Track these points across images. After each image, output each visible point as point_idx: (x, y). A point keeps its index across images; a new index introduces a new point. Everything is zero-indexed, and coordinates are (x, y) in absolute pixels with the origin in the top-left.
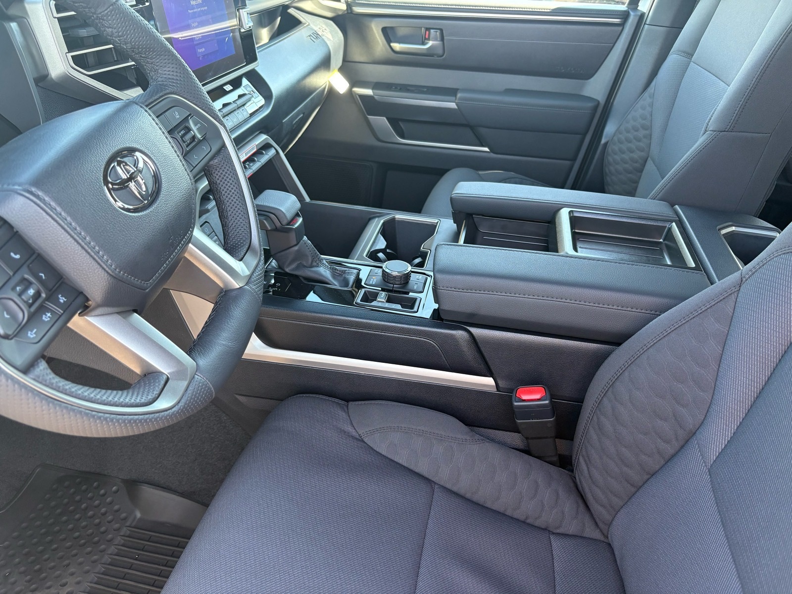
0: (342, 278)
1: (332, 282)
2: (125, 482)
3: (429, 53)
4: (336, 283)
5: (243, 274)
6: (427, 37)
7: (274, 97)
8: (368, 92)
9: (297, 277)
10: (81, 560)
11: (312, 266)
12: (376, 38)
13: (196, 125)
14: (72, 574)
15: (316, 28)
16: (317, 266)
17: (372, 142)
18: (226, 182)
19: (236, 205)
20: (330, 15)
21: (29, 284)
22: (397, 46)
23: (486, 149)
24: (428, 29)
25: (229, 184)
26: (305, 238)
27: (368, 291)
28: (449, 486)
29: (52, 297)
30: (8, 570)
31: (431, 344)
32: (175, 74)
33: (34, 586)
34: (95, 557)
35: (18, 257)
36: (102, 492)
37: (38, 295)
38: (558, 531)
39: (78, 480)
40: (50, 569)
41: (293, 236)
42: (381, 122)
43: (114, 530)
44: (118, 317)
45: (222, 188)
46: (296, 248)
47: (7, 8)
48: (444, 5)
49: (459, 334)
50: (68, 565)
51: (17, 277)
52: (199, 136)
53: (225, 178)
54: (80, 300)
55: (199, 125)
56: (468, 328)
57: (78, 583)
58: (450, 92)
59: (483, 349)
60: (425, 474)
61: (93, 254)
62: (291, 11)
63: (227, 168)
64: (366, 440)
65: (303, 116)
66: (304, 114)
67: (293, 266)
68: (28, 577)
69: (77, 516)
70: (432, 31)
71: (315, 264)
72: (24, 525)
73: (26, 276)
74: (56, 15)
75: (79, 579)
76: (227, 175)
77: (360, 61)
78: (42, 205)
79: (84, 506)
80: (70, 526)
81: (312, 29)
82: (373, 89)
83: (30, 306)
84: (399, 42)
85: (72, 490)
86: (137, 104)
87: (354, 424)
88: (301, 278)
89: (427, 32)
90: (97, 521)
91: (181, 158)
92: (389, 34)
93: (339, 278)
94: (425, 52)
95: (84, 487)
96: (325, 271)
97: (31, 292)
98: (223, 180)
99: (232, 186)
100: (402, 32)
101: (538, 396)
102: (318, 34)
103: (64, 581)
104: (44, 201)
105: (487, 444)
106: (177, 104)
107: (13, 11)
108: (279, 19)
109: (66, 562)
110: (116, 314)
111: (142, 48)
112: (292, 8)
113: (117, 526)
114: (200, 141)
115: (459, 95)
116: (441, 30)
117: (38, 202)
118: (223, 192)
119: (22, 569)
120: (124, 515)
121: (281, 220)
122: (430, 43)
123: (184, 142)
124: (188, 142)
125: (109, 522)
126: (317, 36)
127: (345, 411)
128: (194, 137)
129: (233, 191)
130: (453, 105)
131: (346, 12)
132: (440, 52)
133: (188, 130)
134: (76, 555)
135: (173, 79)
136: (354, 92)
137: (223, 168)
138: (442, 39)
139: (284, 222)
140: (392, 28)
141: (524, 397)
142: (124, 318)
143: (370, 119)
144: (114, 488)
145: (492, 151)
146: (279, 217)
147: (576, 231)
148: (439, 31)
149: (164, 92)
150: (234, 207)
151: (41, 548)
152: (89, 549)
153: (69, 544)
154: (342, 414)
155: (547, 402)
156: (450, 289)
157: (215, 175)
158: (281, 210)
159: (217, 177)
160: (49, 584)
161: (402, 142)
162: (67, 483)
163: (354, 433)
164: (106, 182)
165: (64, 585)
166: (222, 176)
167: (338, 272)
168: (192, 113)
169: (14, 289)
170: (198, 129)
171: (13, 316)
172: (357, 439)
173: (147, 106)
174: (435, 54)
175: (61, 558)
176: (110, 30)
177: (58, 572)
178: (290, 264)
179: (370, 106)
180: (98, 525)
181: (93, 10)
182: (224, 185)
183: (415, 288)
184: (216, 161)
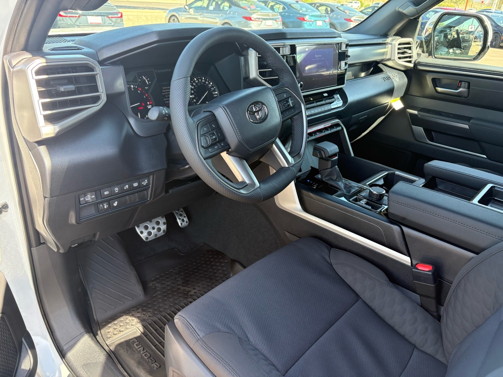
0: (349, 189)
1: (342, 190)
2: (231, 259)
3: (459, 95)
4: (344, 191)
5: (291, 162)
6: (459, 86)
7: (348, 103)
8: (415, 112)
9: (328, 184)
10: (204, 283)
11: (336, 180)
12: (428, 83)
13: (291, 101)
14: (199, 286)
15: (389, 75)
16: (339, 181)
17: (412, 140)
18: (298, 126)
19: (299, 136)
20: (403, 69)
21: (214, 135)
22: (439, 89)
23: (485, 156)
24: (461, 81)
25: (299, 127)
26: (337, 166)
27: (358, 197)
28: (367, 302)
29: (219, 142)
30: (178, 276)
31: (380, 229)
32: (289, 80)
33: (184, 285)
34: (210, 284)
35: (214, 126)
36: (222, 261)
37: (216, 139)
38: (421, 349)
39: (215, 253)
40: (192, 281)
41: (330, 164)
42: (420, 130)
43: (220, 277)
44: (238, 159)
45: (296, 128)
46: (330, 170)
47: (242, 52)
48: (473, 69)
49: (396, 228)
50: (199, 283)
51: (212, 132)
52: (291, 105)
53: (298, 124)
54: (227, 147)
55: (293, 101)
56: (401, 226)
57: (200, 290)
58: (466, 119)
59: (407, 240)
60: (358, 292)
61: (235, 132)
62: (380, 66)
63: (300, 121)
64: (333, 266)
65: (367, 117)
66: (368, 116)
67: (327, 178)
68: (183, 281)
69: (209, 267)
70: (463, 82)
71: (337, 180)
72: (189, 262)
73: (214, 132)
74: (258, 55)
75: (200, 289)
76: (299, 123)
77: (416, 95)
78: (226, 112)
79: (213, 264)
80: (205, 269)
81: (388, 75)
82: (418, 111)
83: (212, 141)
84: (441, 87)
85: (211, 256)
86: (271, 89)
87: (330, 257)
88: (329, 185)
89: (460, 83)
90: (215, 271)
91: (280, 113)
92: (436, 82)
93: (347, 189)
94: (456, 94)
95: (216, 257)
96: (341, 184)
97: (214, 137)
98: (297, 125)
99: (300, 128)
100: (445, 81)
101: (427, 270)
102: (390, 78)
103: (195, 287)
104: (226, 111)
105: (395, 289)
106: (286, 92)
107: (244, 53)
108: (372, 68)
109: (198, 281)
110: (238, 157)
111: (280, 69)
112: (381, 64)
113: (222, 276)
114: (291, 108)
115: (471, 121)
116: (469, 83)
117: (225, 111)
118: (295, 130)
119: (183, 277)
120: (226, 273)
121: (326, 154)
122: (461, 89)
123: (284, 106)
124: (286, 106)
125: (220, 273)
126: (389, 78)
127: (328, 250)
128: (289, 105)
129: (299, 130)
130: (467, 127)
131: (413, 68)
132: (466, 95)
133: (288, 102)
134: (202, 280)
135: (288, 82)
136: (407, 111)
137: (298, 120)
138: (469, 88)
139: (327, 156)
140: (439, 79)
141: (420, 268)
142: (241, 160)
143: (413, 128)
144: (226, 261)
145: (488, 157)
146: (325, 153)
147: (495, 198)
148: (467, 83)
149: (283, 86)
150: (298, 137)
151: (192, 273)
152: (208, 280)
153: (202, 275)
154: (327, 251)
155: (431, 273)
156: (395, 202)
157: (294, 122)
158: (327, 151)
159: (295, 123)
160: (189, 286)
161: (429, 143)
162: (210, 253)
163: (329, 260)
164: (248, 110)
165: (194, 289)
166: (297, 123)
167: (348, 186)
168: (291, 96)
169: (210, 135)
170: (292, 103)
171: (207, 142)
172: (329, 263)
173: (273, 91)
174: (463, 96)
175: (197, 279)
176: (270, 61)
177: (194, 284)
178: (326, 177)
179: (415, 120)
180: (215, 273)
181: (265, 54)
182: (297, 127)
183: (384, 202)
184: (296, 117)
